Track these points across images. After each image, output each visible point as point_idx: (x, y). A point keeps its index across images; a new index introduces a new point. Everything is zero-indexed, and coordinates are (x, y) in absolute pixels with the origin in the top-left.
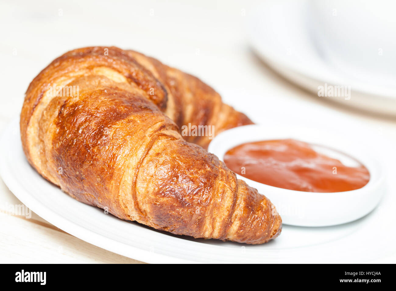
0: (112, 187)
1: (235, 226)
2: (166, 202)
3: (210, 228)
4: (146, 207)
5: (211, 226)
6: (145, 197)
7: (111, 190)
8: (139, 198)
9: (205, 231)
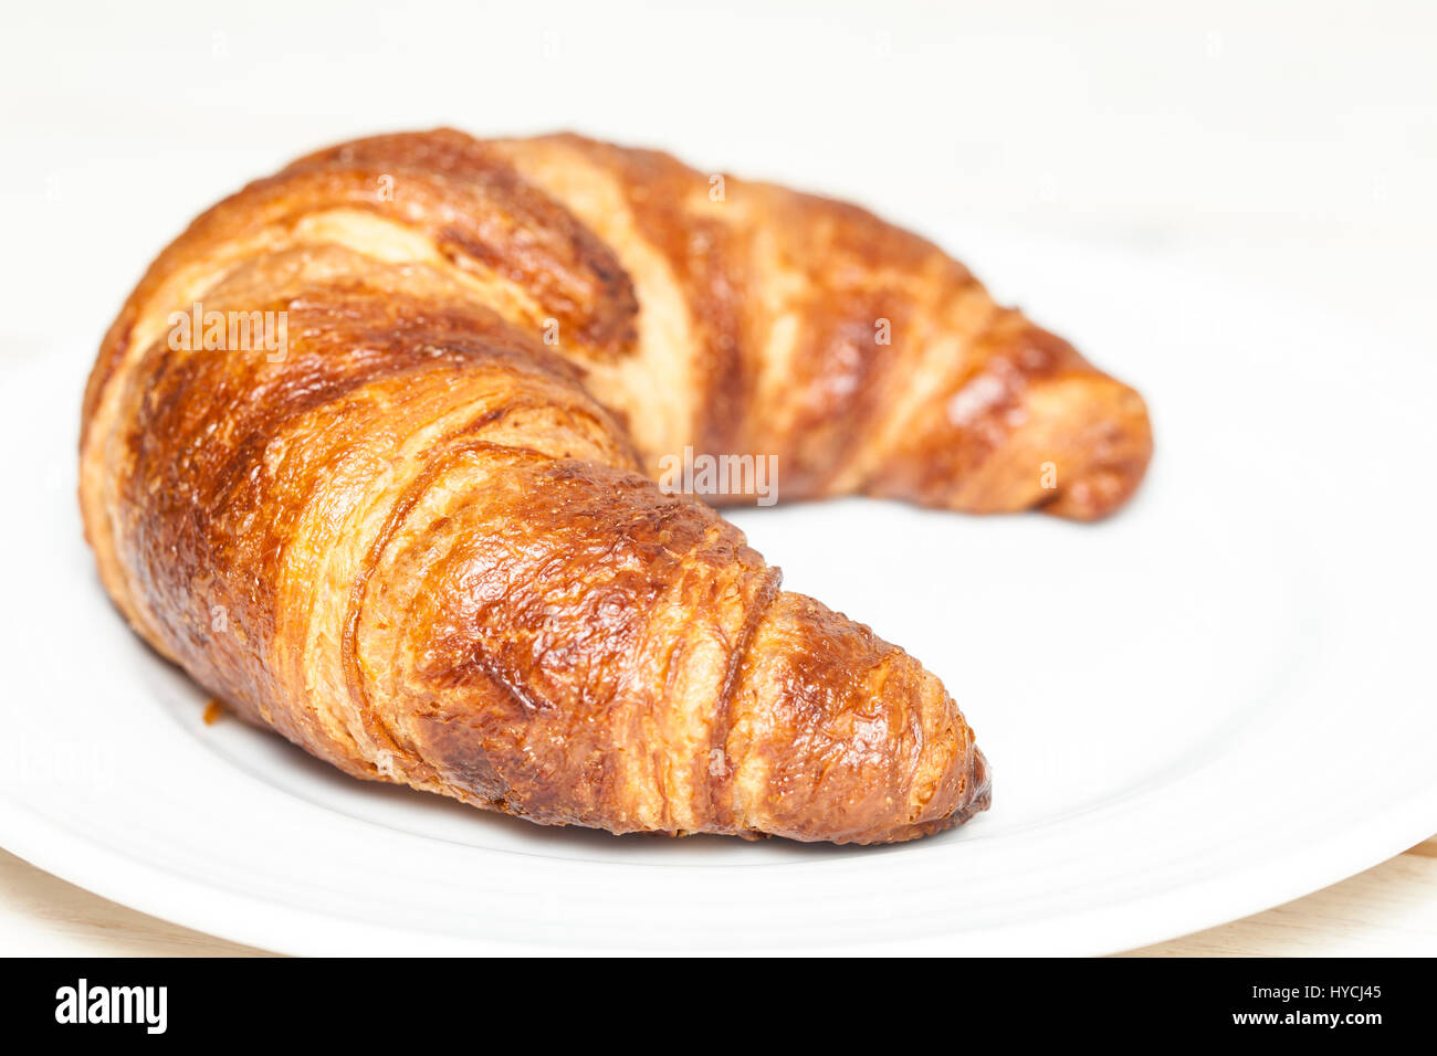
0: (281, 662)
1: (751, 780)
2: (465, 705)
3: (651, 791)
4: (407, 728)
5: (652, 785)
6: (396, 694)
7: (281, 674)
8: (380, 697)
9: (636, 805)
